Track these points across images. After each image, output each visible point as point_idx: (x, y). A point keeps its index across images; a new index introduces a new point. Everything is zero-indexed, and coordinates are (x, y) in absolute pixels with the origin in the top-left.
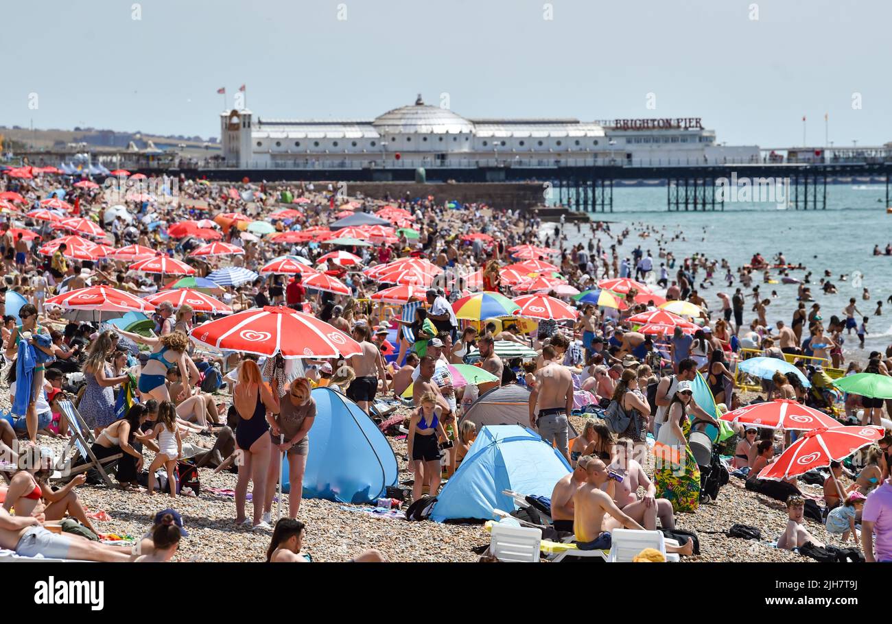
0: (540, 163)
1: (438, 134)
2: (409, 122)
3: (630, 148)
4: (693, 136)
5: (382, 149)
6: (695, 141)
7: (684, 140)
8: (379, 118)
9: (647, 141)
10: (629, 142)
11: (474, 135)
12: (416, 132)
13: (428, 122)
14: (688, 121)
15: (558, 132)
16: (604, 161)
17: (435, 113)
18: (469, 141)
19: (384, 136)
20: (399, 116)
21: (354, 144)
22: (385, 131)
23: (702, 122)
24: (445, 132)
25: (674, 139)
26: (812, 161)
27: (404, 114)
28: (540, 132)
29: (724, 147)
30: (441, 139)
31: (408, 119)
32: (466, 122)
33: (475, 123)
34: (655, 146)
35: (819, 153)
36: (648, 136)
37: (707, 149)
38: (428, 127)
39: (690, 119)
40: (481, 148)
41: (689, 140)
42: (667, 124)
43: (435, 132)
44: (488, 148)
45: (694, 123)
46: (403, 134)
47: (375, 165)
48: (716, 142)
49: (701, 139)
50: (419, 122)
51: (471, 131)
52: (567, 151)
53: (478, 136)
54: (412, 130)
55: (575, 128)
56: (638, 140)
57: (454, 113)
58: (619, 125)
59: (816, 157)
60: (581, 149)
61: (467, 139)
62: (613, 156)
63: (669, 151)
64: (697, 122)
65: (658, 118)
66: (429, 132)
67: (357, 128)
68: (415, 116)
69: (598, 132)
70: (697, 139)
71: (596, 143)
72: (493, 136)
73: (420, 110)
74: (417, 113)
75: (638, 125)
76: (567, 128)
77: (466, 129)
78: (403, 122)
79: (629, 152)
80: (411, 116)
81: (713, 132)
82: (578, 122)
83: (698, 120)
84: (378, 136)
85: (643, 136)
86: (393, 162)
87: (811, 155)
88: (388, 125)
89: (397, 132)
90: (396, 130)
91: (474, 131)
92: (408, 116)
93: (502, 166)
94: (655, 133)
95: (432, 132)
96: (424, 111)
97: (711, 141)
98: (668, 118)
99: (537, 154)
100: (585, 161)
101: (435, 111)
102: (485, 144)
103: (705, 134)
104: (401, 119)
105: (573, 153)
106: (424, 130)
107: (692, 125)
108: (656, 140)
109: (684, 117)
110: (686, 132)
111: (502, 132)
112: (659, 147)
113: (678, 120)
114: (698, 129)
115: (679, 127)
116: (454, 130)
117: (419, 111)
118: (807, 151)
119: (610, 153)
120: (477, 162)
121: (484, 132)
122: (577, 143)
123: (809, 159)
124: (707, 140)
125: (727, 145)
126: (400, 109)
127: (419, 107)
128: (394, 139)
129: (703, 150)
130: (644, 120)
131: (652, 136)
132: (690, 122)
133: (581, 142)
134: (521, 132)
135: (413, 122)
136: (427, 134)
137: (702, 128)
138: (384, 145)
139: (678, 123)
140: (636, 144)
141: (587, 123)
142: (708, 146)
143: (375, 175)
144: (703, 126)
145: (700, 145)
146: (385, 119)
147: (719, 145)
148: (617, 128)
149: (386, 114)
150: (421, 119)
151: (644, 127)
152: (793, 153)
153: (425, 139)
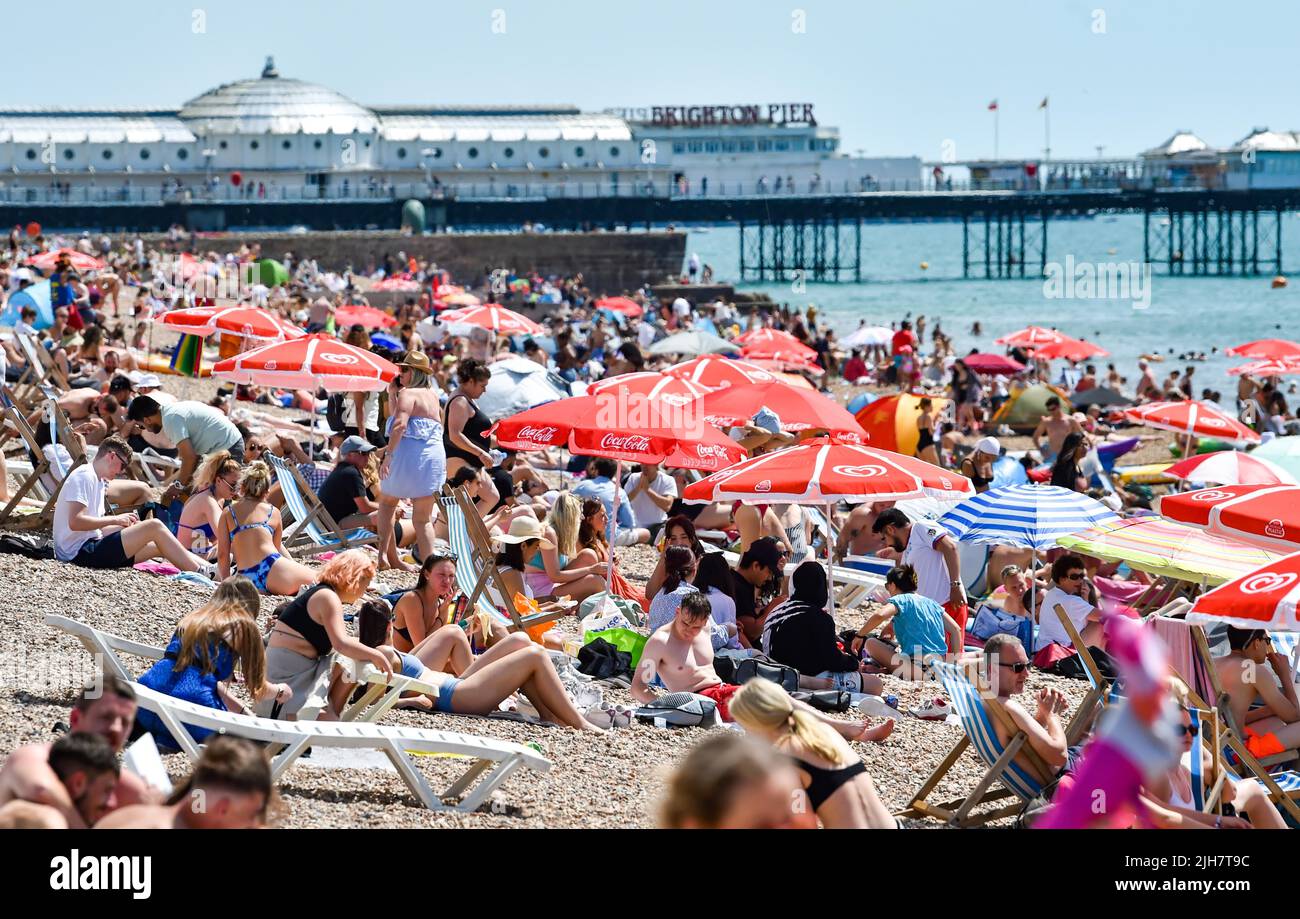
0: (511, 191)
1: (312, 135)
2: (254, 111)
3: (679, 162)
4: (798, 138)
5: (202, 163)
6: (801, 148)
7: (781, 147)
8: (192, 104)
9: (711, 148)
10: (678, 150)
11: (381, 138)
12: (269, 132)
13: (292, 110)
14: (788, 109)
15: (542, 131)
16: (634, 187)
17: (302, 93)
18: (370, 148)
19: (205, 138)
20: (232, 100)
21: (145, 155)
22: (206, 129)
23: (814, 112)
24: (325, 131)
25: (764, 145)
26: (1019, 186)
27: (242, 95)
28: (507, 132)
29: (861, 161)
30: (318, 145)
31: (252, 104)
32: (364, 112)
33: (380, 113)
34: (726, 158)
35: (1032, 170)
36: (713, 138)
37: (825, 164)
38: (292, 120)
39: (792, 106)
40: (395, 163)
41: (791, 146)
42: (751, 115)
43: (307, 131)
44: (409, 161)
45: (799, 114)
46: (243, 136)
47: (193, 196)
48: (841, 150)
49: (814, 144)
50: (274, 111)
51: (375, 130)
52: (561, 167)
53: (389, 137)
54: (260, 127)
55: (574, 122)
56: (695, 147)
57: (338, 94)
58: (658, 118)
59: (1027, 178)
60: (586, 165)
61: (367, 145)
62: (650, 177)
63: (756, 167)
64: (805, 112)
65: (731, 103)
66: (295, 131)
67: (148, 123)
68: (265, 99)
69: (620, 132)
70: (807, 145)
71: (615, 152)
72: (417, 140)
73: (271, 87)
74: (268, 94)
75: (694, 118)
76: (558, 124)
77: (366, 124)
78: (241, 111)
79: (678, 170)
80: (257, 100)
81: (835, 130)
82: (575, 112)
83: (807, 109)
84: (192, 139)
85: (702, 138)
86: (228, 190)
87: (1012, 175)
88: (212, 118)
89: (231, 130)
90: (230, 127)
91: (380, 129)
92: (250, 100)
93: (440, 196)
94: (727, 132)
95: (300, 132)
96: (282, 90)
97: (833, 148)
98: (752, 103)
99: (504, 173)
100: (598, 187)
101: (305, 89)
102: (402, 153)
103: (821, 134)
104: (236, 105)
105: (574, 173)
106: (284, 127)
107: (796, 117)
108: (728, 146)
109: (780, 102)
110: (781, 132)
111: (435, 131)
112: (734, 159)
113: (771, 107)
114: (806, 125)
115: (770, 121)
116: (343, 128)
117: (273, 90)
118: (1010, 166)
119: (645, 173)
120: (392, 190)
121: (399, 131)
122: (580, 152)
123: (1014, 182)
124: (822, 146)
125: (866, 155)
126: (234, 85)
127: (271, 82)
128: (224, 145)
129: (817, 165)
130: (705, 108)
131: (720, 138)
132: (793, 112)
133: (587, 150)
134: (472, 131)
135: (262, 111)
136: (291, 135)
137: (813, 123)
138: (208, 158)
139: (771, 113)
140: (693, 155)
141: (594, 115)
142: (825, 157)
143: (192, 217)
144: (817, 118)
145: (811, 157)
146: (204, 105)
147: (846, 156)
148: (654, 123)
149: (204, 95)
150: (276, 104)
151: (706, 122)
152: (980, 171)
153: (287, 145)
